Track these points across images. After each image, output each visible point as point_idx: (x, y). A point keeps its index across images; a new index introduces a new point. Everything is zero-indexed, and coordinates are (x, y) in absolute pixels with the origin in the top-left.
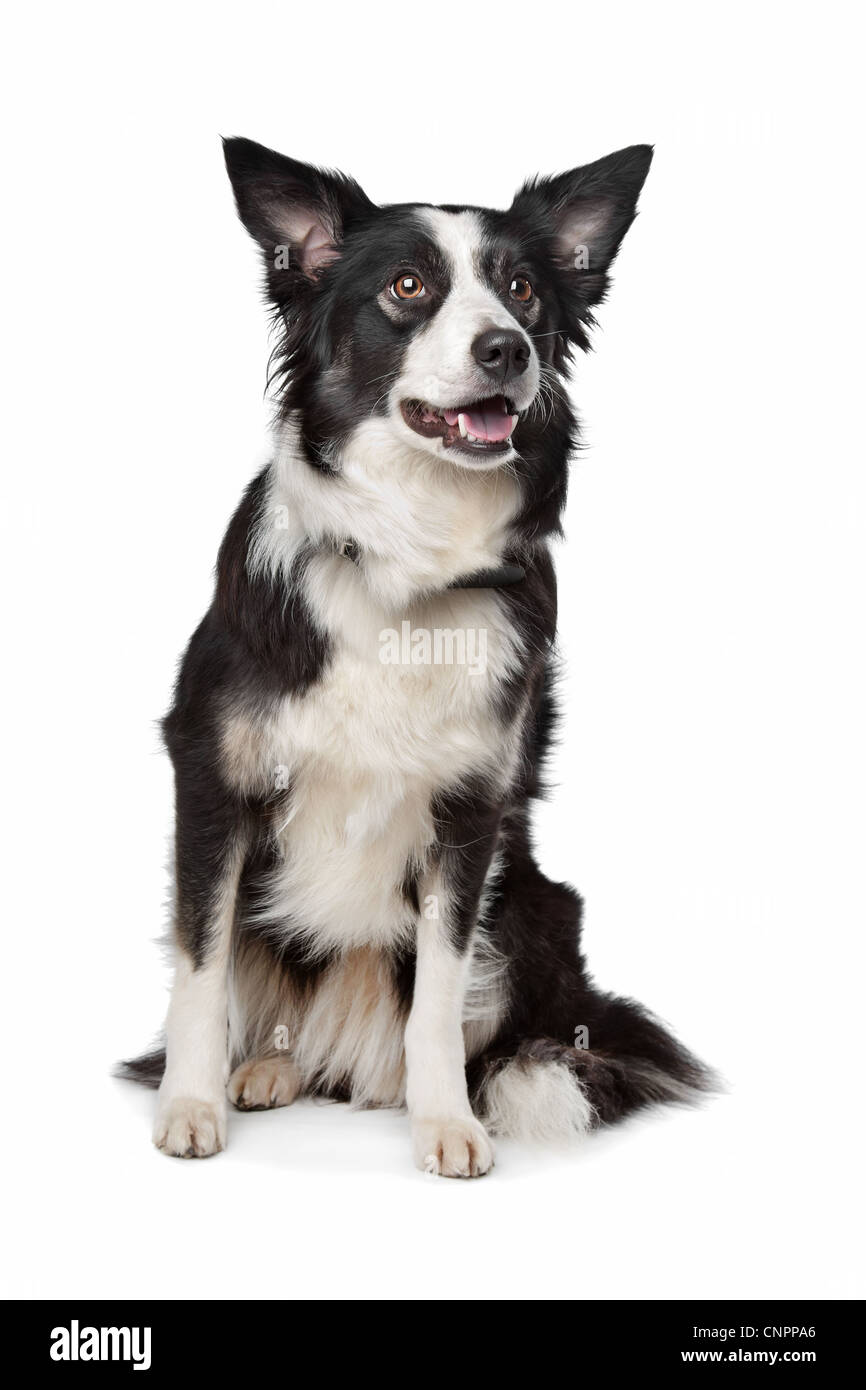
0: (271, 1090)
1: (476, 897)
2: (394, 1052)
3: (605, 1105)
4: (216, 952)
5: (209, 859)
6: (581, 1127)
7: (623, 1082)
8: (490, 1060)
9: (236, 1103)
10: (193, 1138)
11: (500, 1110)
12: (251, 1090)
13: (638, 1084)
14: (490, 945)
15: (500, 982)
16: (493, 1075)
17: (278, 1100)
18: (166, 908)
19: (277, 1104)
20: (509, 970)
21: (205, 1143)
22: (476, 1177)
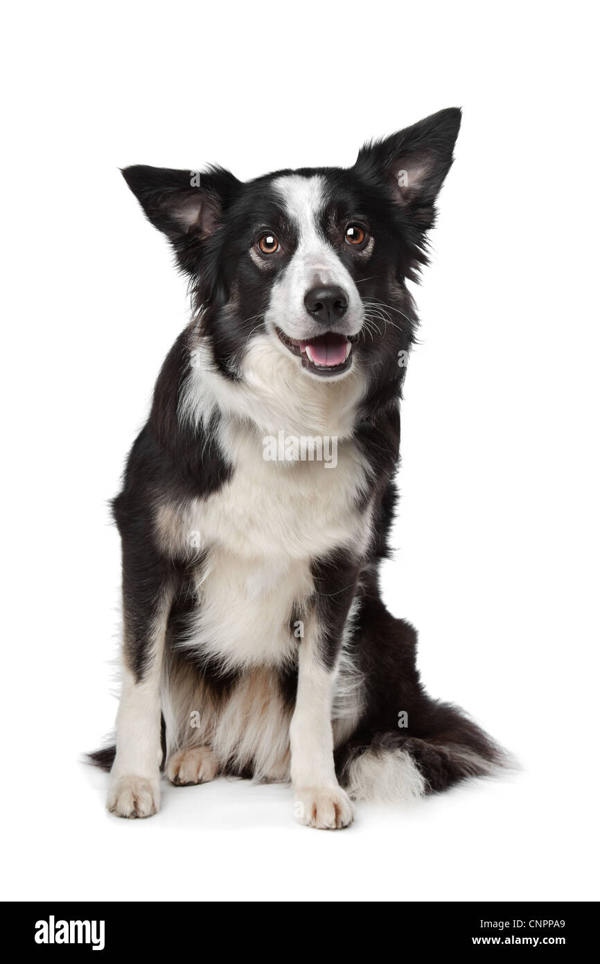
0: (198, 771)
1: (341, 628)
2: (282, 740)
3: (435, 778)
4: (152, 669)
5: (147, 603)
6: (417, 794)
7: (447, 762)
8: (352, 747)
9: (173, 780)
10: (135, 804)
11: (359, 782)
12: (184, 772)
13: (458, 763)
14: (352, 664)
15: (359, 691)
16: (355, 757)
17: (204, 778)
18: (116, 638)
19: (203, 781)
20: (365, 682)
21: (144, 807)
22: (340, 829)
